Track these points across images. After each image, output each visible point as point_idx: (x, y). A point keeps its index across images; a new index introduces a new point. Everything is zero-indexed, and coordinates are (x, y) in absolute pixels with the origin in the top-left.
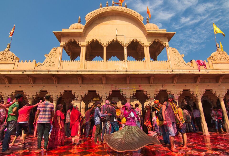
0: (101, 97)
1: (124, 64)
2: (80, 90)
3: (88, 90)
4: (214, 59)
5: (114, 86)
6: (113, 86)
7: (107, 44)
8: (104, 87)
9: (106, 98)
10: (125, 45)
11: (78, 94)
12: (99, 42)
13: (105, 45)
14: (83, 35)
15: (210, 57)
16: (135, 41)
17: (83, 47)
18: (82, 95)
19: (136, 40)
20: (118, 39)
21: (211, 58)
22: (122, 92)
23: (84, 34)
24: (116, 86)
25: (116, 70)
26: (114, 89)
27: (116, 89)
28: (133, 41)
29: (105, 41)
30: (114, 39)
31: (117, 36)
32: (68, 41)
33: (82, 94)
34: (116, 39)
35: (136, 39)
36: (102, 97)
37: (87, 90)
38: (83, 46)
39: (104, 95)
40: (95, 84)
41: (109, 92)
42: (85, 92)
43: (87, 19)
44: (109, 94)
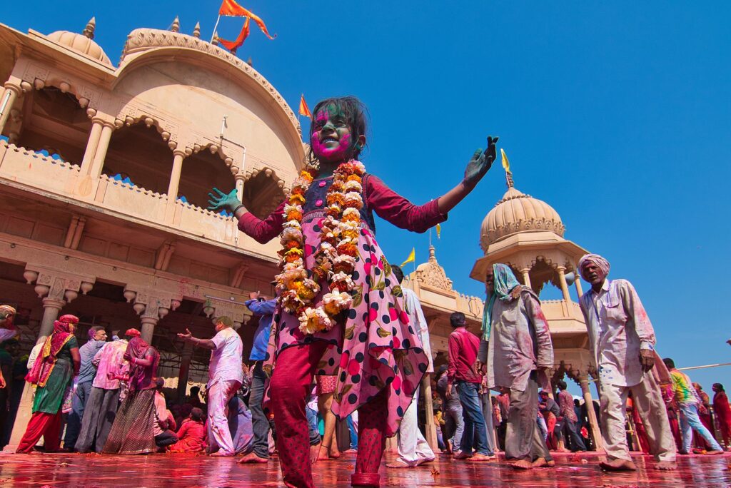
0: (138, 313)
1: (229, 226)
2: (62, 270)
3: (97, 278)
4: (424, 278)
5: (190, 286)
6: (186, 285)
7: (187, 149)
8: (158, 281)
9: (158, 319)
10: (240, 173)
11: (51, 284)
12: (164, 133)
13: (181, 148)
14: (112, 89)
15: (417, 272)
16: (268, 175)
17: (103, 127)
18: (66, 290)
19: (273, 171)
20: (223, 148)
21: (419, 274)
22: (211, 310)
23: (117, 85)
24: (197, 286)
25: (205, 236)
26: (188, 295)
27: (196, 297)
28: (263, 172)
29: (184, 139)
30: (212, 145)
31: (222, 137)
32: (45, 82)
33: (67, 287)
34: (219, 145)
35: (273, 169)
36: (143, 313)
37: (94, 277)
38: (105, 122)
39: (154, 306)
40: (126, 261)
41: (172, 300)
42: (82, 282)
43: (136, 44)
44: (169, 307)
